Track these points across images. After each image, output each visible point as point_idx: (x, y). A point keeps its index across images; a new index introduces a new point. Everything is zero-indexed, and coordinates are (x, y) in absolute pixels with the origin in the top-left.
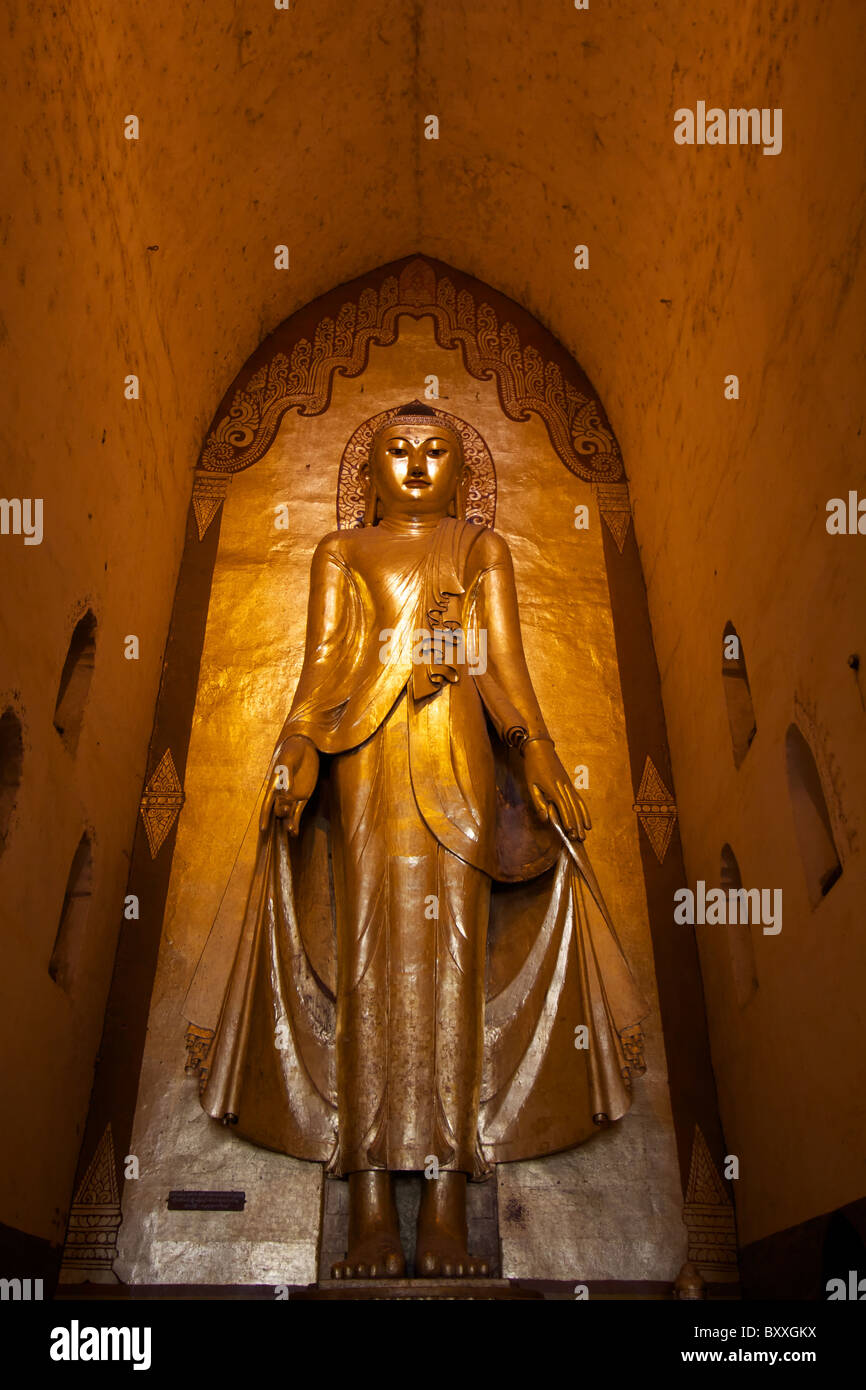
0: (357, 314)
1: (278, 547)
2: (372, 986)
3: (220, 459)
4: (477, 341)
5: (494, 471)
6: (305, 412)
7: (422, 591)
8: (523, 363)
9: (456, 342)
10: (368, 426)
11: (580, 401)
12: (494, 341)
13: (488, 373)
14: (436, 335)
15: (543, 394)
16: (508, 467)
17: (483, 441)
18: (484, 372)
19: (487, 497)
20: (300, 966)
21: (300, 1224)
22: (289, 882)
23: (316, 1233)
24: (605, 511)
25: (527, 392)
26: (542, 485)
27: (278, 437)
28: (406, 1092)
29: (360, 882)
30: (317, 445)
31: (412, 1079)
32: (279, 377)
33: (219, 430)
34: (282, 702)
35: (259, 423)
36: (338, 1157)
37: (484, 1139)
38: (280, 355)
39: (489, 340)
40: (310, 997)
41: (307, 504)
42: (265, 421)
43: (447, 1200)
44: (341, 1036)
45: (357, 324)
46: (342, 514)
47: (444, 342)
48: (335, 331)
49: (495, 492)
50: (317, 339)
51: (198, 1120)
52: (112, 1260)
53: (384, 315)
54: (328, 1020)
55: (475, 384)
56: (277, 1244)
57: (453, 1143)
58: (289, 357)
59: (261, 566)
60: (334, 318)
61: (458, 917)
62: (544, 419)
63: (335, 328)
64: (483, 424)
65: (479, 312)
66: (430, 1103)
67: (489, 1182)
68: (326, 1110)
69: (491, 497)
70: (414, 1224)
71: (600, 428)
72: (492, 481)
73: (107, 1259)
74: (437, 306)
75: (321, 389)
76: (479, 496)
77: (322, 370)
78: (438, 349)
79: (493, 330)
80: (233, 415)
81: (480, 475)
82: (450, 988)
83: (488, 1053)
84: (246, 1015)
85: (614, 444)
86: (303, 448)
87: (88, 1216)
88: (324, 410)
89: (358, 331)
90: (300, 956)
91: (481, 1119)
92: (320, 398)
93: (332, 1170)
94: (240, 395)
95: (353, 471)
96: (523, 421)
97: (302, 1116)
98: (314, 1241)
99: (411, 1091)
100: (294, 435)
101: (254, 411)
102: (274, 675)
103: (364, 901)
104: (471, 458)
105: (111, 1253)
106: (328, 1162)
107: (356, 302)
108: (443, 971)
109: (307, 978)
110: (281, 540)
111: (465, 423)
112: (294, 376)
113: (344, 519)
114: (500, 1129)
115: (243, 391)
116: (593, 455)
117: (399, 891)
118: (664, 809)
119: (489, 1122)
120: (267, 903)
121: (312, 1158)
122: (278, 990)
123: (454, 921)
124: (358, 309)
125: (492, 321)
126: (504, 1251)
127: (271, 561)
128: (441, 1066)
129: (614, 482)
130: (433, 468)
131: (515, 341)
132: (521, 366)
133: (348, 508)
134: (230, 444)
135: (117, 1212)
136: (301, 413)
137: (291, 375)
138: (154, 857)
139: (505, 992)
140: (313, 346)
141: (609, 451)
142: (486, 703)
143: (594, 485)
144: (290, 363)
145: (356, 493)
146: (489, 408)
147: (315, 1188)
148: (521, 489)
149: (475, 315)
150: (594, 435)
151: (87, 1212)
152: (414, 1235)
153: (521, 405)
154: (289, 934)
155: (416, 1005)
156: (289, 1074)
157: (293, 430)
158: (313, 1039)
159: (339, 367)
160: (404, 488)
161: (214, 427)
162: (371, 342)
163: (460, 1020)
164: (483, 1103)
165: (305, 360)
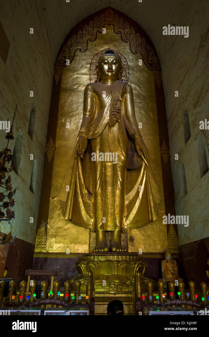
0: (94, 24)
1: (76, 87)
2: (100, 192)
3: (60, 64)
4: (124, 32)
5: (129, 67)
6: (81, 51)
7: (111, 99)
8: (136, 38)
9: (119, 32)
10: (97, 55)
11: (150, 49)
12: (129, 32)
13: (127, 41)
14: (114, 30)
15: (141, 47)
16: (132, 66)
17: (126, 59)
18: (126, 41)
19: (127, 74)
20: (84, 187)
21: (85, 241)
22: (81, 168)
23: (89, 243)
24: (155, 78)
25: (137, 46)
26: (140, 71)
27: (75, 58)
28: (108, 215)
29: (98, 169)
30: (84, 60)
31: (109, 212)
32: (74, 41)
33: (60, 56)
34: (78, 126)
35: (70, 54)
36: (93, 228)
37: (125, 224)
38: (74, 35)
39: (127, 32)
40: (86, 194)
41: (82, 76)
42: (71, 53)
43: (117, 237)
44: (93, 202)
45: (94, 27)
46: (91, 79)
47: (116, 32)
48: (88, 29)
49: (129, 73)
50: (84, 30)
51: (62, 220)
52: (45, 247)
53: (101, 24)
54: (90, 199)
55: (124, 44)
56: (80, 245)
57: (118, 225)
58: (77, 36)
59: (71, 92)
60: (88, 25)
61: (120, 177)
62: (141, 53)
63: (88, 28)
64: (126, 55)
65: (125, 24)
66: (114, 216)
67: (126, 233)
68: (90, 218)
69: (128, 74)
70: (109, 241)
71: (155, 56)
72: (128, 70)
73: (44, 247)
74: (114, 22)
75: (85, 45)
76: (125, 74)
77: (85, 39)
78: (114, 34)
79: (129, 29)
80: (63, 52)
81: (125, 69)
82: (118, 192)
83: (126, 206)
84: (73, 198)
85: (158, 61)
86: (81, 61)
87: (40, 239)
88: (86, 51)
89: (94, 29)
90: (84, 185)
91: (124, 220)
92: (85, 47)
93: (92, 230)
94: (65, 46)
95: (94, 67)
96: (136, 54)
97: (85, 219)
98: (88, 244)
99: (109, 214)
100: (78, 57)
101: (68, 50)
102: (75, 119)
103: (98, 173)
104: (123, 64)
105: (45, 246)
106: (91, 229)
107: (94, 21)
108: (116, 189)
109: (85, 189)
110: (76, 85)
111: (121, 54)
112: (78, 41)
113: (91, 80)
114: (128, 222)
115: (66, 45)
116: (153, 63)
117: (106, 171)
118: (167, 152)
119: (126, 221)
120: (76, 173)
121: (87, 228)
122: (79, 192)
123: (119, 178)
124: (94, 22)
125: (128, 26)
126: (129, 247)
127: (74, 90)
128: (116, 209)
129: (158, 71)
130: (114, 67)
131: (134, 32)
132: (135, 39)
133: (92, 77)
134: (63, 60)
135: (46, 238)
136: (80, 51)
137: (77, 41)
138: (49, 162)
139: (130, 193)
140: (83, 33)
141: (157, 62)
142: (126, 127)
143: (153, 71)
144: (77, 37)
145: (94, 73)
146: (127, 51)
147: (88, 234)
148: (135, 72)
149: (124, 25)
150: (153, 58)
151: (39, 238)
152: (110, 243)
153: (135, 50)
154: (81, 180)
155: (110, 196)
156: (82, 210)
157: (78, 56)
158: (87, 203)
159: (89, 39)
160: (107, 73)
161: (58, 55)
162: (98, 32)
163: (120, 199)
164: (125, 217)
165: (81, 37)
